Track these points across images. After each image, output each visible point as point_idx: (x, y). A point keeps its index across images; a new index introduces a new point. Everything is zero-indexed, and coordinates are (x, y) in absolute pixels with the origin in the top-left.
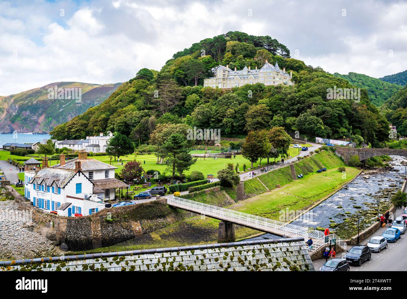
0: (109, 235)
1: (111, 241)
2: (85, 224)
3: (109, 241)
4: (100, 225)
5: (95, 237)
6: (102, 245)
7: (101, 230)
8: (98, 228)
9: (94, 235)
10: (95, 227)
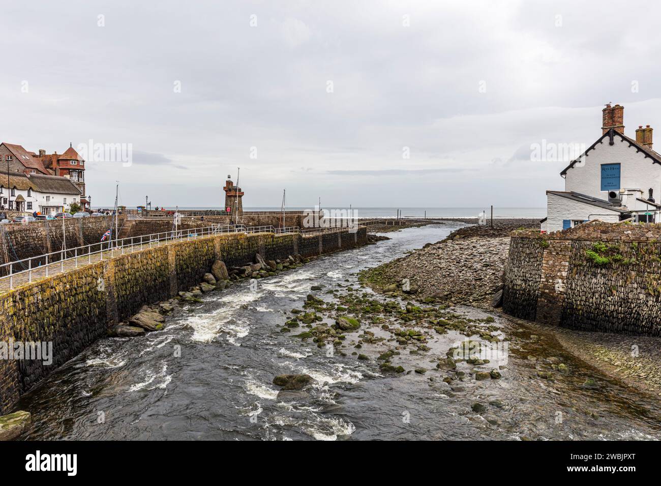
0: (587, 300)
1: (588, 318)
2: (528, 252)
3: (583, 315)
4: (567, 264)
5: (547, 291)
6: (563, 318)
7: (567, 278)
8: (559, 271)
9: (545, 287)
10: (553, 266)
